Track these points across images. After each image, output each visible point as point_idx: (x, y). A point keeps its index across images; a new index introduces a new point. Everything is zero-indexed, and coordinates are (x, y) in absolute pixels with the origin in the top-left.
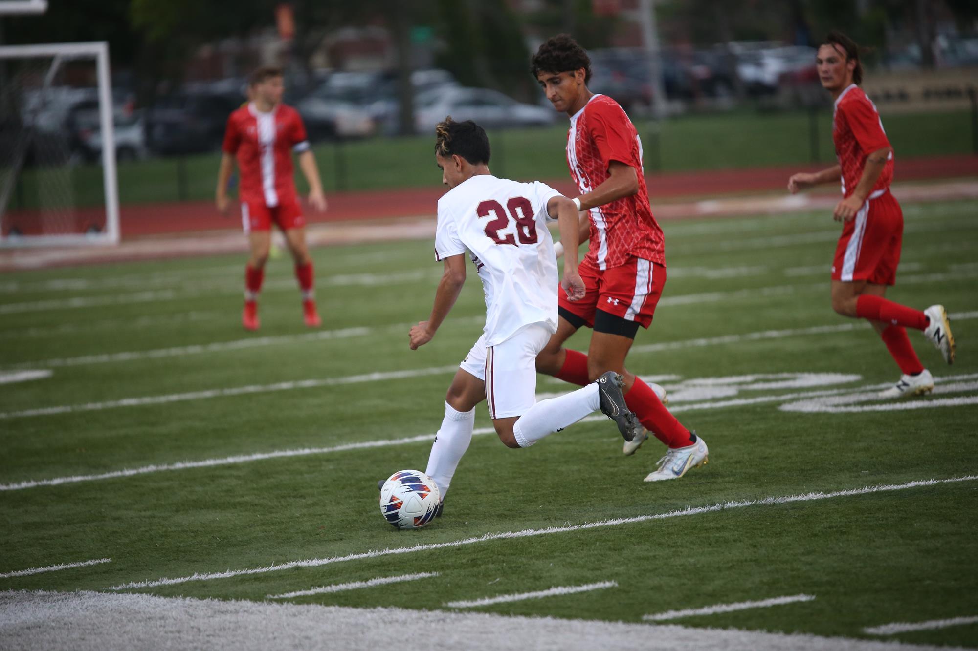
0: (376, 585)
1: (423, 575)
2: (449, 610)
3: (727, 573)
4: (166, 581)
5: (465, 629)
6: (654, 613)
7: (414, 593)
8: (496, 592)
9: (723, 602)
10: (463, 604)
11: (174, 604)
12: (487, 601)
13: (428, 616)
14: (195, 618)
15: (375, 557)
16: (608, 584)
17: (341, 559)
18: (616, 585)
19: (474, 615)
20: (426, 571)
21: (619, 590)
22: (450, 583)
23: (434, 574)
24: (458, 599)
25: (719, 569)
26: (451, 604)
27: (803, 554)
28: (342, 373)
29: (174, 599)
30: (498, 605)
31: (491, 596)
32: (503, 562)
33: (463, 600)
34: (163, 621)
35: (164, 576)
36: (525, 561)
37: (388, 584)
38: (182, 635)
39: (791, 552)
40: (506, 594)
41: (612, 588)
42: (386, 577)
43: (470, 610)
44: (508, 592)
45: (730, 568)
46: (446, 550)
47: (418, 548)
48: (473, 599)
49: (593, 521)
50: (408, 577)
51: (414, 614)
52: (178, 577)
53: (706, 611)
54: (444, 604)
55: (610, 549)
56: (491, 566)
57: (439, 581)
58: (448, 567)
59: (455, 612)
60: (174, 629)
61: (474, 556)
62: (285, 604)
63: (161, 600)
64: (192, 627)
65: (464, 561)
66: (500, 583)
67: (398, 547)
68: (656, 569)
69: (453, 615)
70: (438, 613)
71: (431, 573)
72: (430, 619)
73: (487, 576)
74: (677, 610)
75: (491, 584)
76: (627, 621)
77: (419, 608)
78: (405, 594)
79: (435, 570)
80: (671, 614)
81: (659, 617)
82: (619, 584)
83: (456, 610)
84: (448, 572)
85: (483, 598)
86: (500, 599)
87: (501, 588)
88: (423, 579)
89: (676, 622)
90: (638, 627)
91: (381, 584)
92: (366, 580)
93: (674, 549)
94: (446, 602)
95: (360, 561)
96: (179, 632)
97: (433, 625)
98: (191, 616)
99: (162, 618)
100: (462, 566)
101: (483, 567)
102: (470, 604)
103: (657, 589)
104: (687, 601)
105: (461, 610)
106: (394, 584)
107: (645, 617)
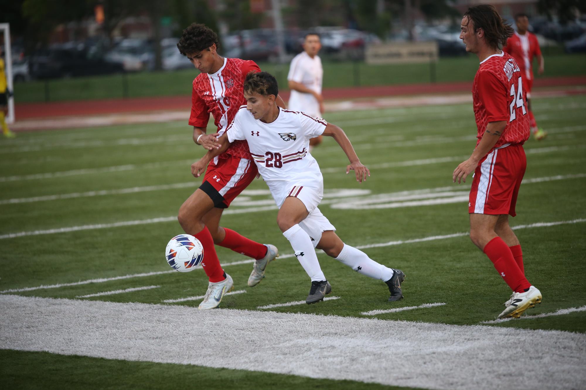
0: (130, 292)
1: (153, 287)
2: (164, 304)
3: (299, 286)
4: (27, 289)
5: (171, 313)
6: (263, 306)
7: (148, 295)
8: (187, 295)
9: (296, 300)
10: (171, 301)
11: (31, 300)
12: (182, 300)
13: (154, 307)
14: (40, 307)
15: (130, 278)
16: (242, 292)
17: (113, 279)
18: (246, 292)
19: (176, 306)
20: (154, 285)
21: (247, 295)
22: (165, 291)
23: (158, 286)
24: (169, 299)
25: (296, 285)
26: (165, 301)
27: (336, 277)
28: (119, 187)
29: (30, 298)
30: (188, 301)
31: (185, 297)
32: (192, 280)
33: (171, 299)
34: (24, 308)
35: (26, 286)
36: (202, 280)
37: (135, 292)
38: (33, 315)
39: (330, 276)
40: (192, 296)
41: (244, 293)
42: (134, 287)
43: (174, 304)
44: (193, 295)
45: (301, 284)
46: (164, 275)
47: (151, 274)
48: (176, 299)
49: (237, 261)
50: (145, 288)
51: (147, 306)
52: (33, 286)
53: (288, 304)
54: (162, 301)
55: (244, 275)
56: (186, 283)
57: (160, 290)
58: (165, 283)
59: (167, 305)
60: (29, 312)
61: (177, 278)
62: (84, 301)
63: (24, 298)
64: (38, 311)
65: (173, 280)
66: (190, 291)
67: (141, 273)
68: (266, 284)
69: (166, 306)
70: (159, 305)
71: (156, 285)
72: (155, 308)
73: (184, 287)
74: (274, 304)
75: (186, 292)
76: (249, 309)
77: (149, 303)
78: (144, 296)
79: (159, 284)
80: (271, 306)
81: (265, 307)
82: (247, 291)
83: (168, 304)
84: (165, 285)
85: (180, 298)
86: (190, 299)
87: (190, 293)
88: (152, 289)
89: (272, 310)
90: (255, 312)
91: (132, 291)
92: (125, 289)
93: (274, 275)
94: (163, 300)
95: (122, 280)
96: (32, 314)
97: (156, 311)
98: (38, 306)
99: (24, 307)
100: (172, 283)
101: (182, 283)
102: (174, 301)
103: (266, 294)
104: (279, 300)
105: (170, 304)
106: (138, 291)
107: (258, 308)
